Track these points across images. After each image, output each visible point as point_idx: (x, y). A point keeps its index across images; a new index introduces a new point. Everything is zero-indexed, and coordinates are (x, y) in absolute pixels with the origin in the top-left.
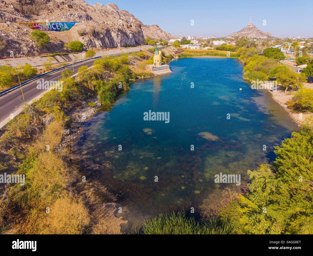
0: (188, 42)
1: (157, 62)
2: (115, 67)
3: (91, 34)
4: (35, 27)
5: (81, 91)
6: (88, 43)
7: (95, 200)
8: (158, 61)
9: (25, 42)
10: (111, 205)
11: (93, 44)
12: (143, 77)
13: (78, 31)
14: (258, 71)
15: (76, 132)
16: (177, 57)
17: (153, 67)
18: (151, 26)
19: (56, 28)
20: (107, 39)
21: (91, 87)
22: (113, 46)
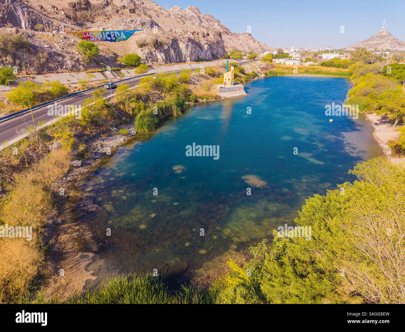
0: (286, 56)
1: (227, 81)
2: (168, 86)
3: (153, 45)
4: (85, 36)
5: (114, 115)
6: (148, 56)
7: (71, 247)
8: (229, 80)
9: (69, 55)
10: (88, 255)
11: (153, 58)
12: (205, 100)
13: (137, 42)
14: (364, 95)
15: (90, 164)
16: (263, 75)
17: (222, 88)
18: (241, 34)
19: (111, 37)
20: (172, 52)
21: (129, 110)
22: (180, 59)
